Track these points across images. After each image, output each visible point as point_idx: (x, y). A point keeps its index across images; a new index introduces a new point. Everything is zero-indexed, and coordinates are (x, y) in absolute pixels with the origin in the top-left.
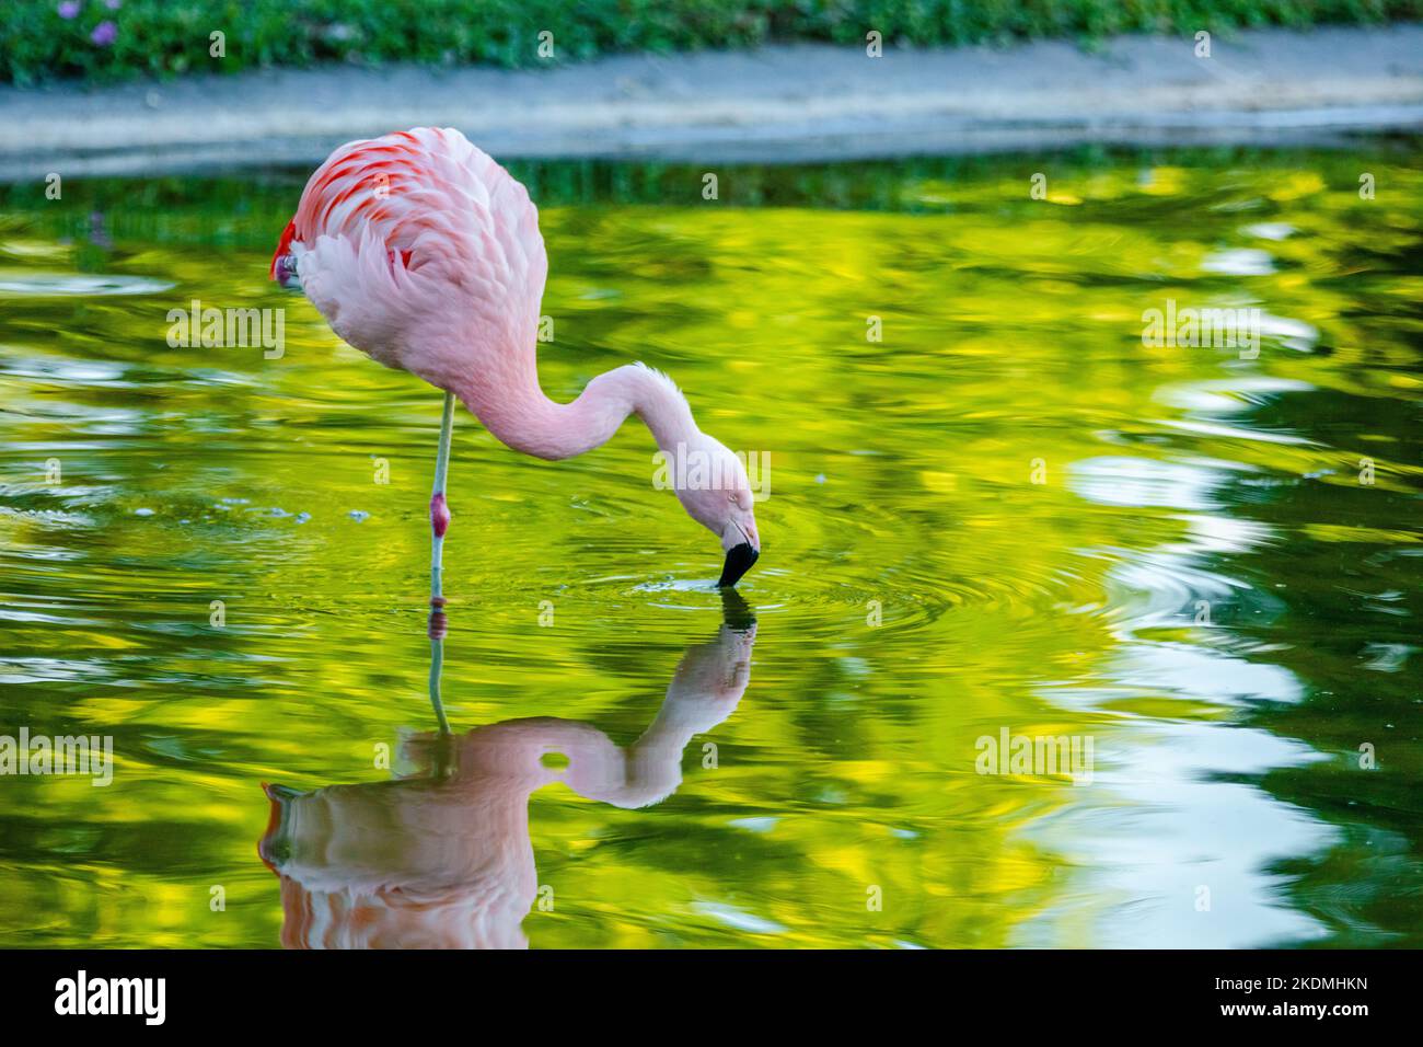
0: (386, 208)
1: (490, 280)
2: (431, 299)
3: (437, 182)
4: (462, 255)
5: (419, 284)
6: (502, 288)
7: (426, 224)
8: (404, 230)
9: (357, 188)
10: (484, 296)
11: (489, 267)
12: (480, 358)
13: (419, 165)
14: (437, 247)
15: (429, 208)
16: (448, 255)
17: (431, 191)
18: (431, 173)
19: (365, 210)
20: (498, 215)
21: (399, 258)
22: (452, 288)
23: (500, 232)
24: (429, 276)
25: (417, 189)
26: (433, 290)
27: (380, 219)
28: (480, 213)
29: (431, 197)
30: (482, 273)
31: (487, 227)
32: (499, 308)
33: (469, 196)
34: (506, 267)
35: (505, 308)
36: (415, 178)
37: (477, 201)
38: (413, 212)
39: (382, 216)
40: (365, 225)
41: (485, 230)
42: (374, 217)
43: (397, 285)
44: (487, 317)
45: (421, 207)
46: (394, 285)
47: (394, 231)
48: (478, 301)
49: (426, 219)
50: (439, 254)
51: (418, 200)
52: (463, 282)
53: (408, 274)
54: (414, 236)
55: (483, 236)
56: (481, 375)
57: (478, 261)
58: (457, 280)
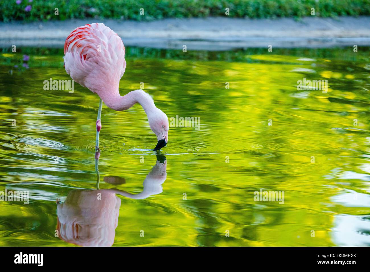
0: (81, 44)
1: (105, 62)
2: (91, 68)
3: (94, 36)
4: (98, 55)
5: (88, 64)
6: (108, 64)
7: (90, 47)
8: (85, 49)
9: (74, 39)
10: (103, 67)
11: (105, 59)
12: (100, 84)
13: (89, 32)
14: (92, 53)
15: (91, 43)
16: (95, 55)
17: (92, 38)
18: (92, 34)
19: (76, 45)
20: (110, 45)
21: (83, 58)
22: (95, 64)
23: (110, 49)
24: (91, 62)
25: (88, 38)
26: (91, 65)
27: (79, 47)
28: (104, 44)
29: (91, 40)
30: (103, 60)
31: (106, 48)
32: (107, 70)
33: (102, 40)
34: (110, 59)
35: (108, 70)
36: (88, 35)
37: (104, 41)
38: (87, 44)
39: (80, 46)
40: (76, 48)
41: (105, 49)
42: (78, 46)
43: (83, 65)
44: (104, 73)
45: (89, 43)
46: (82, 65)
47: (83, 50)
48: (101, 68)
49: (90, 46)
50: (93, 55)
51: (89, 41)
52: (98, 63)
53: (85, 61)
54: (87, 50)
55: (104, 50)
56: (100, 88)
57: (102, 57)
58: (97, 62)
